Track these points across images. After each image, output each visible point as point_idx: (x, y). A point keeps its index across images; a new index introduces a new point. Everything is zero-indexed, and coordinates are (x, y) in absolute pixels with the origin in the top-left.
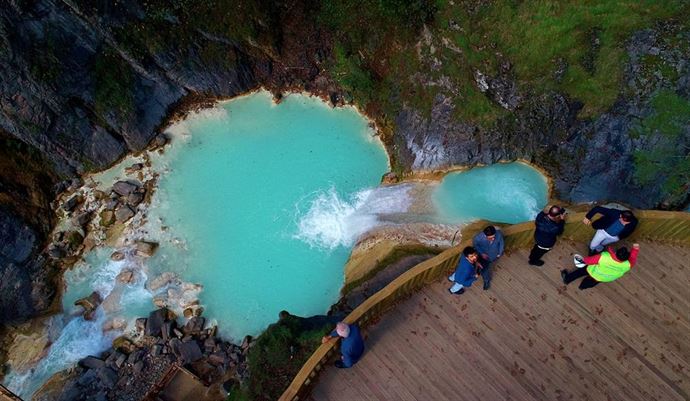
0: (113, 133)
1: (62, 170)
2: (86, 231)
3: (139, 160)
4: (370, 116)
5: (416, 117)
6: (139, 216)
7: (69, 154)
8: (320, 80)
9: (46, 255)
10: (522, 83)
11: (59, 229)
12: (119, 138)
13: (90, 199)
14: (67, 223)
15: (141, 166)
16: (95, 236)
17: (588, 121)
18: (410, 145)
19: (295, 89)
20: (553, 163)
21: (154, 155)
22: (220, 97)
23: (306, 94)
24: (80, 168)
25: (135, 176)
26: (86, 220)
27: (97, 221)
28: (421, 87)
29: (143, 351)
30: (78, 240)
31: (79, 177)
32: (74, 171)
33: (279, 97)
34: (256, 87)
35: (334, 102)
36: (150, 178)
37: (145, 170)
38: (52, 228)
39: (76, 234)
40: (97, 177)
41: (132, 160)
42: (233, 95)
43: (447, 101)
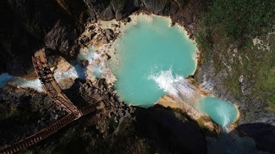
0: (113, 11)
1: (92, 15)
2: (92, 39)
3: (117, 23)
4: (199, 50)
5: (212, 69)
6: (109, 44)
7: (97, 11)
8: (191, 26)
9: (78, 41)
10: (254, 89)
11: (84, 34)
12: (114, 13)
13: (97, 29)
14: (87, 33)
15: (117, 26)
16: (94, 41)
17: (266, 112)
18: (204, 76)
19: (180, 24)
20: (245, 114)
21: (122, 24)
22: (154, 13)
23: (183, 28)
24: (98, 16)
25: (113, 29)
26: (93, 36)
27: (96, 37)
28: (221, 62)
29: (94, 88)
30: (88, 40)
31: (96, 19)
32: (95, 17)
33: (173, 24)
34: (167, 15)
35: (190, 37)
36: (118, 32)
37: (117, 28)
38: (83, 32)
39: (88, 39)
40: (102, 22)
41: (115, 22)
42: (158, 14)
43: (226, 74)
